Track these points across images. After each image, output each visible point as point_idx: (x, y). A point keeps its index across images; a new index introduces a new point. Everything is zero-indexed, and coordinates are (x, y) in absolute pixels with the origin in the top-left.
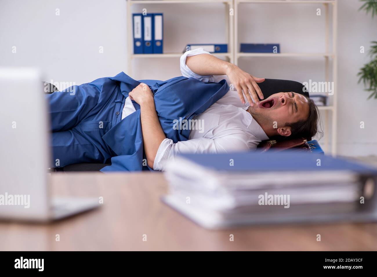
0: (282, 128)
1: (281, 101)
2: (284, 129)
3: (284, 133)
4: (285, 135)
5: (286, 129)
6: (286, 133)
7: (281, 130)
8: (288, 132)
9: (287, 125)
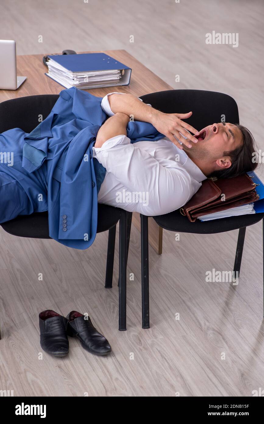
0: (220, 160)
1: (213, 129)
2: (223, 160)
3: (224, 165)
4: (226, 167)
5: (225, 160)
6: (226, 165)
7: (220, 163)
8: (228, 162)
9: (225, 155)
